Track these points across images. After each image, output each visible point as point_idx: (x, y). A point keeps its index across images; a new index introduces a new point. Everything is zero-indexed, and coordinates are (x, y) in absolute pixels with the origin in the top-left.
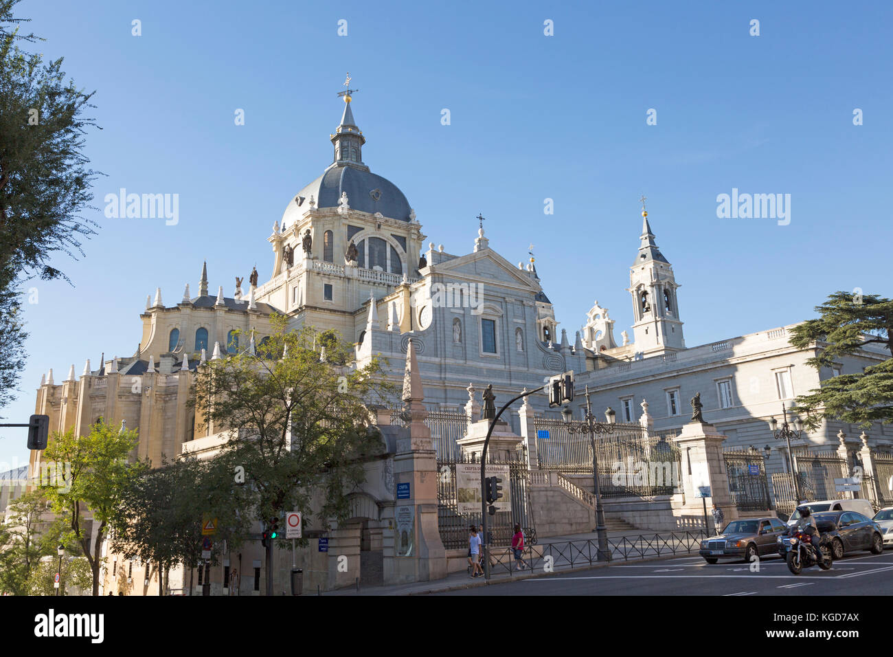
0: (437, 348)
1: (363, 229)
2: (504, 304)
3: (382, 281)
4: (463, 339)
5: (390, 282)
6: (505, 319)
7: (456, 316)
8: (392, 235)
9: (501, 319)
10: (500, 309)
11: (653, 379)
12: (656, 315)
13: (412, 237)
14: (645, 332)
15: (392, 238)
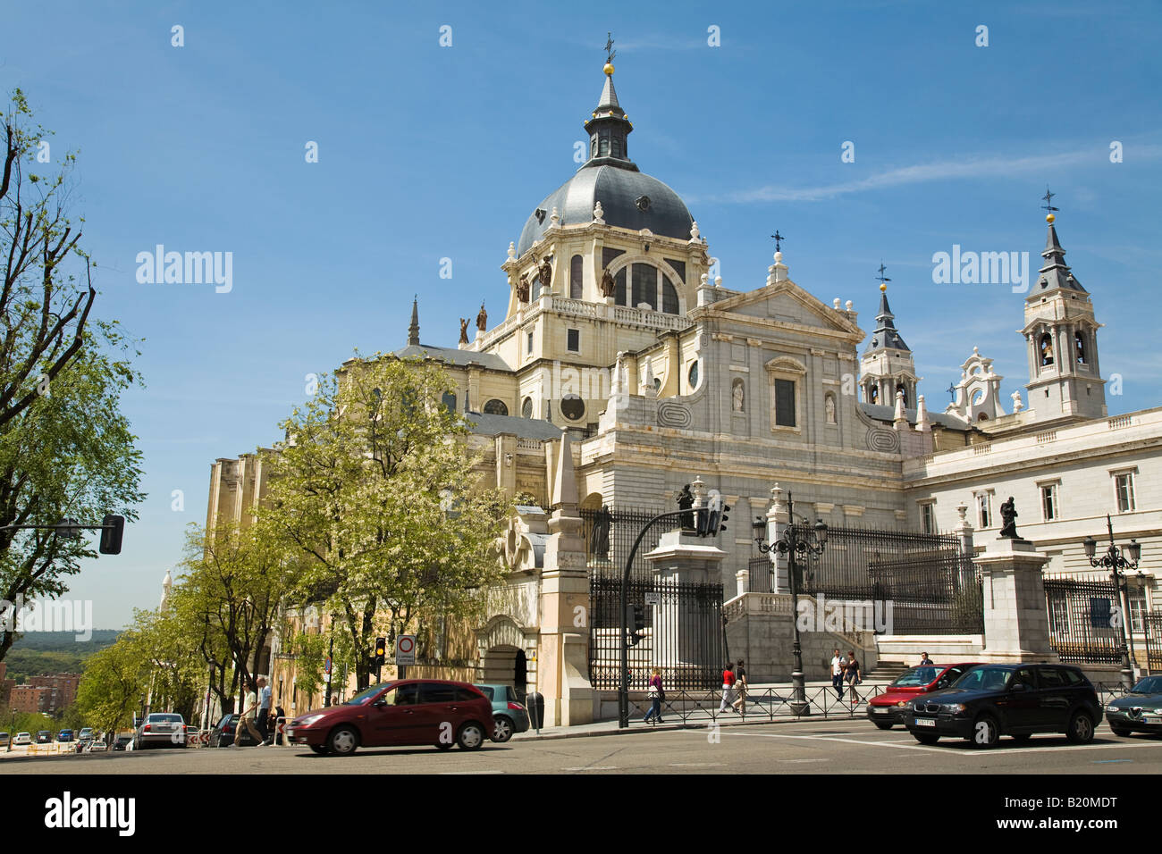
0: (709, 419)
1: (625, 252)
2: (808, 358)
3: (649, 325)
4: (747, 406)
5: (660, 326)
6: (809, 379)
7: (738, 375)
8: (665, 259)
9: (804, 379)
10: (802, 365)
11: (1022, 467)
12: (1061, 370)
13: (694, 262)
14: (1044, 394)
15: (666, 264)
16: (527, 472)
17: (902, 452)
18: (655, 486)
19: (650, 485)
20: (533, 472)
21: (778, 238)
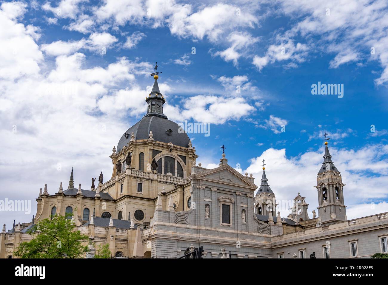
0: (195, 221)
1: (162, 152)
2: (235, 196)
3: (171, 182)
4: (211, 215)
5: (176, 182)
6: (235, 204)
7: (207, 203)
8: (178, 155)
9: (233, 204)
10: (233, 199)
11: (316, 240)
12: (330, 202)
13: (190, 156)
14: (324, 211)
15: (178, 157)
16: (120, 242)
17: (271, 234)
18: (173, 248)
19: (171, 248)
20: (122, 243)
21: (223, 148)
